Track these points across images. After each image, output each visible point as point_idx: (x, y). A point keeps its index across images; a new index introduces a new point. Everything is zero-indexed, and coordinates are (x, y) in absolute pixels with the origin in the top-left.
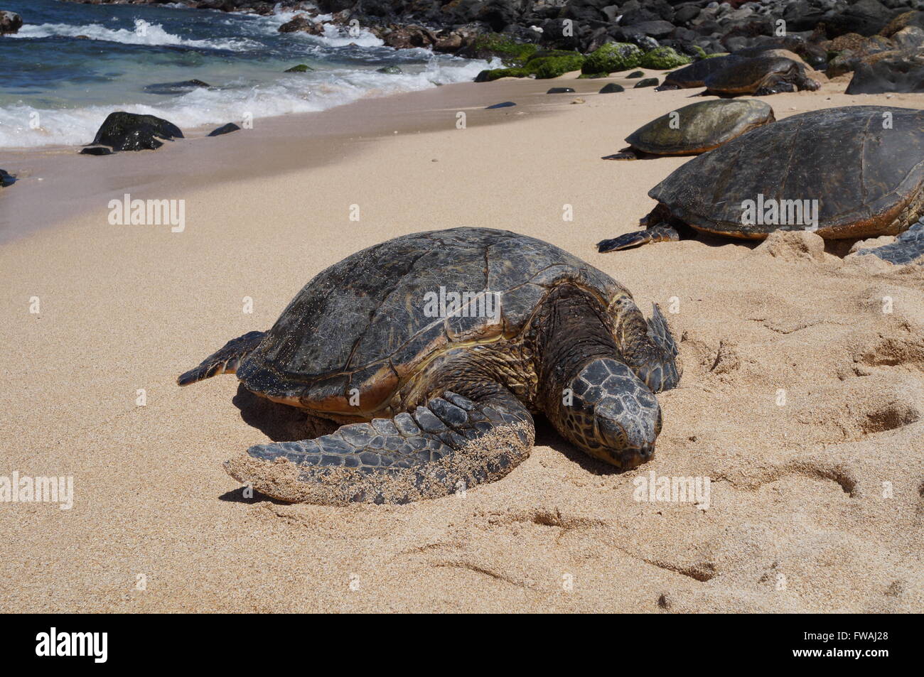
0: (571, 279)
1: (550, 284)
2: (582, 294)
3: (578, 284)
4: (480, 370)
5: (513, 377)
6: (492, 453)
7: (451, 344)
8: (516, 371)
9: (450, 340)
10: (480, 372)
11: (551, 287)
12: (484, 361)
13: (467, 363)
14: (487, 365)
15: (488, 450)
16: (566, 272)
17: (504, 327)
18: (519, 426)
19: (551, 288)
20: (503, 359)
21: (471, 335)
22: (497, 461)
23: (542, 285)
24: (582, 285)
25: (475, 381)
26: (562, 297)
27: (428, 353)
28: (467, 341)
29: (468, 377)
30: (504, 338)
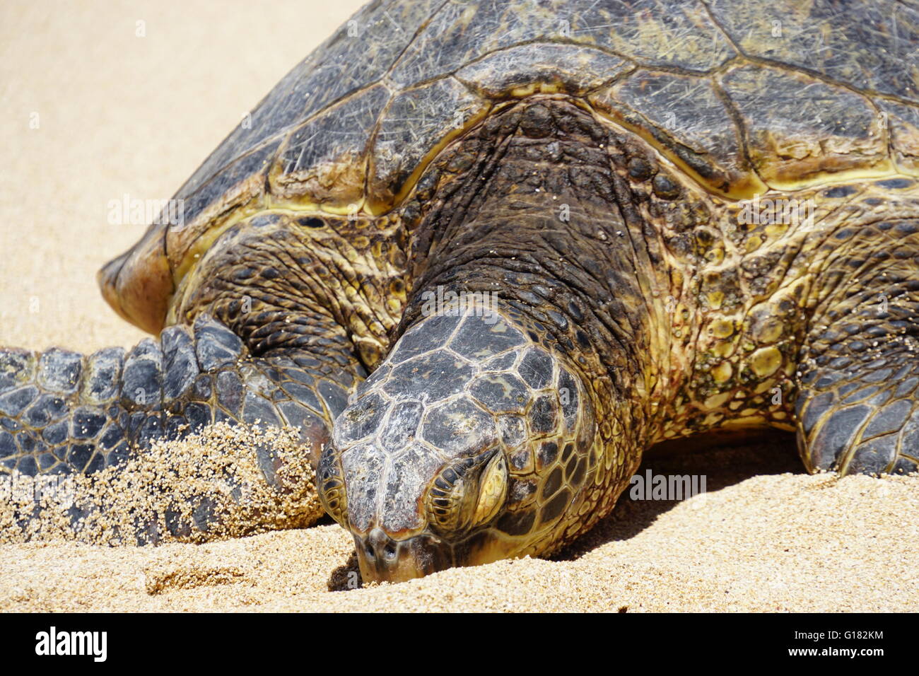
0: (570, 88)
1: (495, 89)
2: (599, 137)
3: (596, 107)
4: (295, 279)
5: (361, 316)
6: (183, 485)
7: (268, 198)
8: (369, 303)
9: (268, 188)
10: (295, 286)
11: (503, 96)
12: (312, 258)
13: (273, 253)
14: (318, 271)
15: (177, 476)
16: (561, 64)
17: (366, 181)
18: (269, 435)
19: (496, 100)
20: (351, 263)
21: (307, 186)
22: (186, 507)
23: (472, 88)
24: (605, 110)
25: (276, 304)
26: (527, 132)
27: (222, 210)
28: (299, 198)
29: (263, 289)
30: (367, 210)
